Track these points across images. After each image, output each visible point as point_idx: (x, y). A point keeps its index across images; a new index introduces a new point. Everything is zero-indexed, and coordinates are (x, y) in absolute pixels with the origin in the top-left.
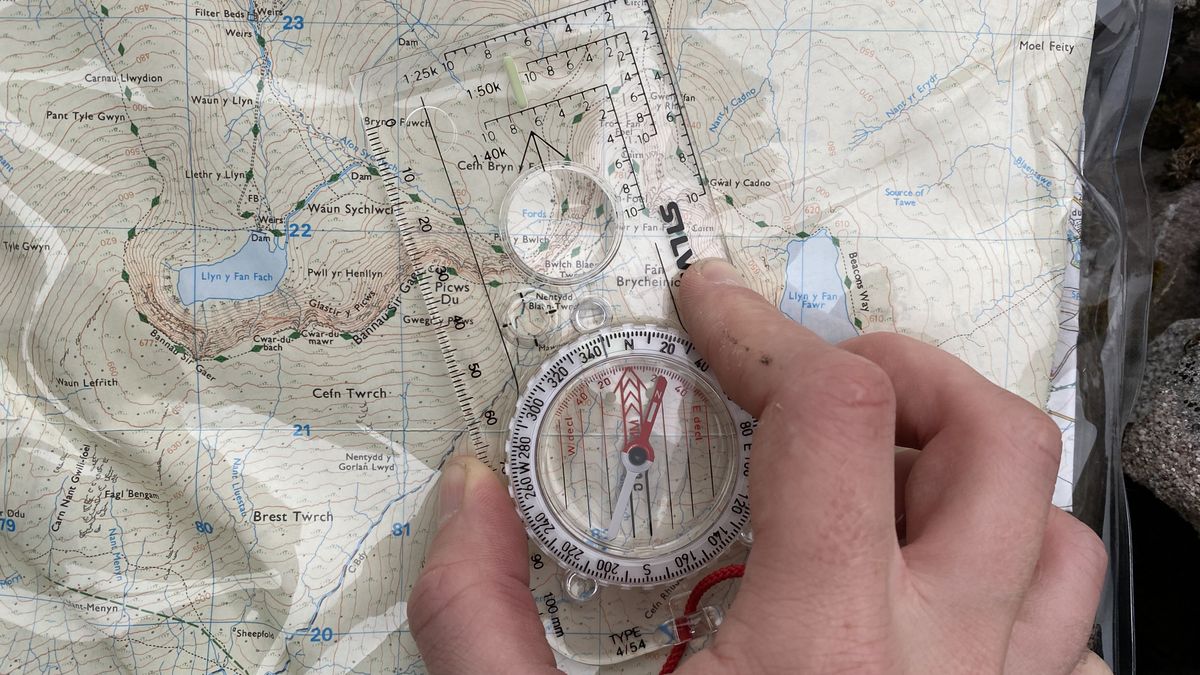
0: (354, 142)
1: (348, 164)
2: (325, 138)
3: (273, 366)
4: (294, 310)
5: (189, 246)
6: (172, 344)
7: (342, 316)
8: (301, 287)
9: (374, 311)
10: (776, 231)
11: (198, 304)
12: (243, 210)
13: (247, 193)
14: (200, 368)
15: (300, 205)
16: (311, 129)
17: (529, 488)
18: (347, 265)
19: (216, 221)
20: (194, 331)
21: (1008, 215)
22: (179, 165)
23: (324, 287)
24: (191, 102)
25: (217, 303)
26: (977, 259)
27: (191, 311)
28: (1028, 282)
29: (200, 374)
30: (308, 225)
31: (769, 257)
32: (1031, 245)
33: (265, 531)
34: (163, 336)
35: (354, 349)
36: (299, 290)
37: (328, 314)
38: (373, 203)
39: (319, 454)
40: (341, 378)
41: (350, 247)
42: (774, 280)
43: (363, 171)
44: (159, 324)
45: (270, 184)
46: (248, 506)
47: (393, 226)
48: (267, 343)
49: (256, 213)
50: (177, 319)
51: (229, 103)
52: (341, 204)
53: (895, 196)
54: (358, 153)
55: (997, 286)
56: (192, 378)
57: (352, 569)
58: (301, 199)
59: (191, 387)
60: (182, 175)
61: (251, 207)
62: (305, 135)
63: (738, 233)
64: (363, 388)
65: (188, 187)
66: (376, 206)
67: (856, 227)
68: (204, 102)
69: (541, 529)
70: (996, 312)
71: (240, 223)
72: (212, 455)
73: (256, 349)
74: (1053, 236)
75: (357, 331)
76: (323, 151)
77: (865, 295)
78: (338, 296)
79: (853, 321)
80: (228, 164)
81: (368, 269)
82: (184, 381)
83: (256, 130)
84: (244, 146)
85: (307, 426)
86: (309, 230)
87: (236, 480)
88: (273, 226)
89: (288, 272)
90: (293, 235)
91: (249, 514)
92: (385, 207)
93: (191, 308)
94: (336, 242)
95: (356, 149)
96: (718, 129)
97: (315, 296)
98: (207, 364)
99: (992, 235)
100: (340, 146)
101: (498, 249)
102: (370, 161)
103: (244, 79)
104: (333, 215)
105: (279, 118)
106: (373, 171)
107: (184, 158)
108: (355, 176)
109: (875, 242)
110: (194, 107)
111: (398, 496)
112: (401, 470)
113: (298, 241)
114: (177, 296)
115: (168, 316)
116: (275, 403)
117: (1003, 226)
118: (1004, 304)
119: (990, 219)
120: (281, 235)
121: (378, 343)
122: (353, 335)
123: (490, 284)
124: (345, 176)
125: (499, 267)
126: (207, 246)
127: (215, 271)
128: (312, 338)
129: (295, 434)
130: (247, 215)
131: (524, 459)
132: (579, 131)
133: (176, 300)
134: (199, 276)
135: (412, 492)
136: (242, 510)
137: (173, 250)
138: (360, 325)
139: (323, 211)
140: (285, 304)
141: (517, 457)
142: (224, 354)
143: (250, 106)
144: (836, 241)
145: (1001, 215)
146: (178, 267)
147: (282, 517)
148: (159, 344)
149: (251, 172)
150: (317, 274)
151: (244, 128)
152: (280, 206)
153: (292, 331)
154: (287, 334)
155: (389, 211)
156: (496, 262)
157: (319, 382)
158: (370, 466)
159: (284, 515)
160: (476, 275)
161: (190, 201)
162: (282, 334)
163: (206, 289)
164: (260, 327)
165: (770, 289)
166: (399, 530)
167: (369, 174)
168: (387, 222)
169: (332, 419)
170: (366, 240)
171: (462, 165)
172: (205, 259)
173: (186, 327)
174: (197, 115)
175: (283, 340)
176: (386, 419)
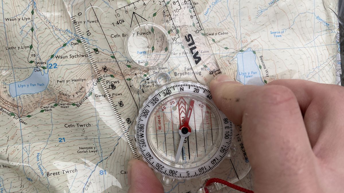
0: (71, 31)
1: (69, 39)
2: (60, 30)
3: (49, 117)
4: (54, 96)
5: (12, 75)
6: (9, 113)
7: (71, 97)
8: (55, 87)
9: (83, 94)
10: (233, 51)
11: (18, 97)
12: (30, 60)
13: (31, 54)
14: (21, 120)
15: (52, 56)
16: (54, 27)
17: (144, 143)
18: (72, 78)
19: (20, 65)
20: (18, 107)
21: (315, 37)
22: (3, 45)
23: (63, 87)
24: (5, 20)
25: (25, 95)
26: (305, 54)
27: (16, 99)
28: (325, 61)
29: (21, 123)
30: (56, 64)
31: (230, 60)
32: (325, 47)
33: (52, 180)
34: (5, 110)
35: (77, 109)
36: (54, 88)
37: (66, 97)
38: (80, 53)
39: (70, 148)
40: (74, 120)
41: (73, 70)
42: (233, 68)
43: (75, 41)
44: (3, 106)
45: (40, 50)
46: (44, 171)
47: (89, 61)
48: (46, 109)
49: (35, 61)
50: (10, 103)
51: (21, 20)
52: (68, 55)
53: (274, 34)
54: (73, 35)
55: (314, 63)
56: (18, 125)
57: (86, 189)
58: (52, 54)
59: (18, 128)
60: (4, 49)
61: (33, 59)
62: (52, 30)
63: (218, 52)
64: (82, 124)
65: (7, 53)
66: (81, 54)
67: (261, 46)
68: (11, 20)
69: (148, 158)
70: (314, 73)
71: (29, 65)
72: (28, 153)
73: (42, 111)
74: (332, 43)
75: (77, 102)
76: (59, 35)
77: (267, 71)
78: (69, 89)
79: (264, 81)
80: (22, 43)
81: (80, 78)
82: (15, 127)
83: (32, 29)
84: (28, 36)
85: (64, 138)
86: (56, 65)
87: (38, 162)
88: (42, 65)
89: (50, 82)
90: (50, 68)
91: (45, 174)
92: (85, 54)
93: (15, 98)
94: (67, 69)
95: (72, 33)
96: (208, 14)
97: (60, 90)
98: (23, 119)
99: (309, 45)
100: (65, 33)
101: (129, 66)
102: (77, 38)
103: (26, 10)
104: (65, 59)
105: (41, 24)
106: (79, 41)
107: (4, 42)
108: (72, 44)
109: (269, 51)
110: (6, 22)
111: (100, 161)
112: (100, 152)
113: (53, 70)
114: (10, 94)
115: (7, 102)
116: (51, 131)
117: (313, 41)
118: (317, 70)
119: (308, 40)
120: (46, 68)
121: (86, 106)
122: (76, 104)
123: (127, 80)
124: (69, 44)
125: (130, 73)
126: (18, 75)
127: (23, 83)
128: (62, 106)
129: (60, 142)
130: (31, 62)
131: (142, 132)
132: (155, 19)
133: (9, 96)
134: (17, 86)
135: (105, 159)
136: (42, 173)
137: (6, 77)
138: (78, 100)
139: (61, 58)
140: (50, 94)
141: (139, 132)
142: (30, 114)
143: (29, 21)
144: (254, 52)
145: (312, 38)
146: (9, 84)
147: (58, 173)
148: (4, 114)
149: (32, 45)
150: (61, 82)
151: (28, 29)
152: (44, 57)
153: (54, 104)
154: (53, 105)
155: (86, 56)
156: (129, 71)
157: (66, 122)
158: (88, 151)
159: (59, 172)
160: (121, 77)
161: (9, 58)
162: (51, 105)
163: (20, 91)
164: (42, 103)
165: (232, 72)
166: (102, 172)
167: (77, 42)
168: (86, 60)
169: (72, 135)
170: (79, 67)
171: (113, 36)
172: (19, 79)
173: (14, 106)
174: (8, 25)
175: (52, 107)
176: (92, 134)
